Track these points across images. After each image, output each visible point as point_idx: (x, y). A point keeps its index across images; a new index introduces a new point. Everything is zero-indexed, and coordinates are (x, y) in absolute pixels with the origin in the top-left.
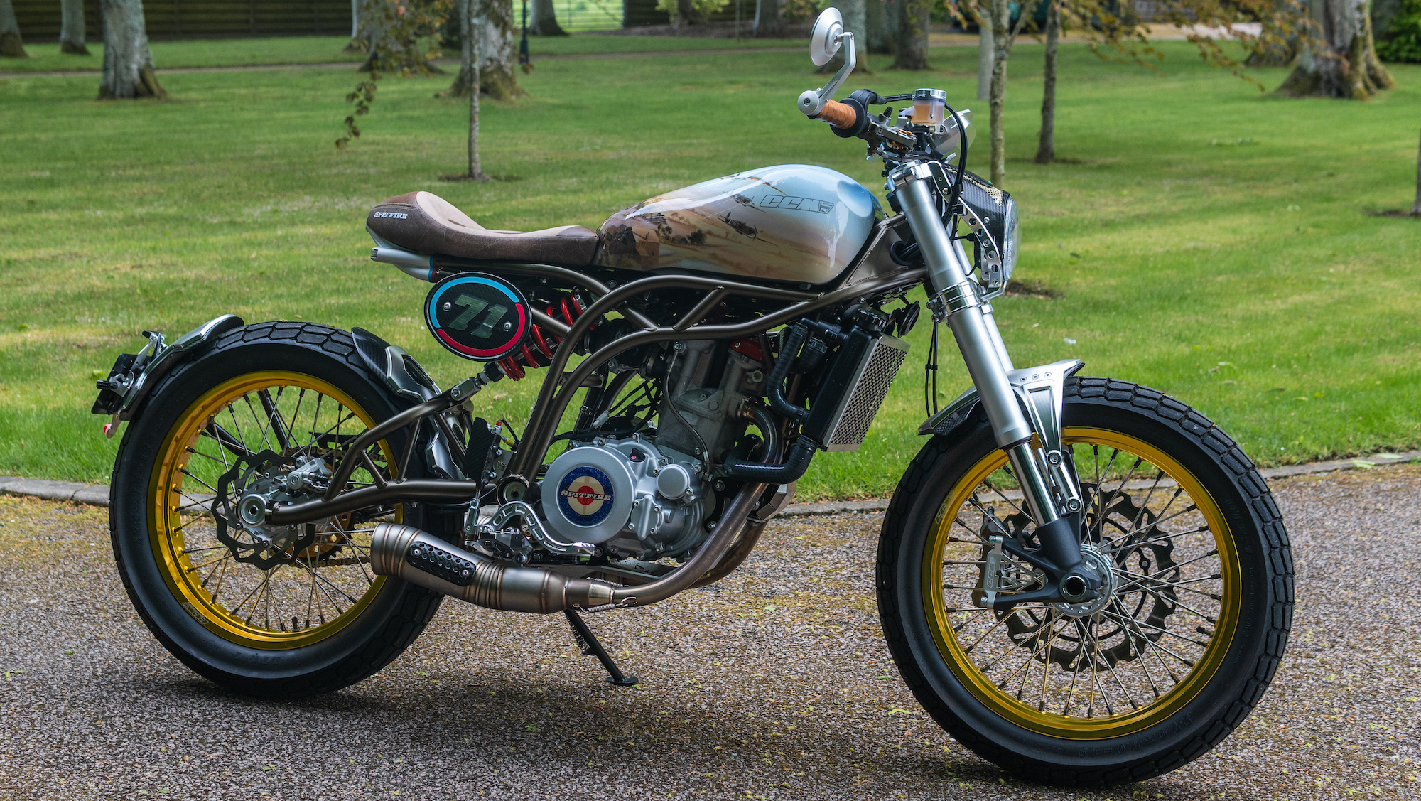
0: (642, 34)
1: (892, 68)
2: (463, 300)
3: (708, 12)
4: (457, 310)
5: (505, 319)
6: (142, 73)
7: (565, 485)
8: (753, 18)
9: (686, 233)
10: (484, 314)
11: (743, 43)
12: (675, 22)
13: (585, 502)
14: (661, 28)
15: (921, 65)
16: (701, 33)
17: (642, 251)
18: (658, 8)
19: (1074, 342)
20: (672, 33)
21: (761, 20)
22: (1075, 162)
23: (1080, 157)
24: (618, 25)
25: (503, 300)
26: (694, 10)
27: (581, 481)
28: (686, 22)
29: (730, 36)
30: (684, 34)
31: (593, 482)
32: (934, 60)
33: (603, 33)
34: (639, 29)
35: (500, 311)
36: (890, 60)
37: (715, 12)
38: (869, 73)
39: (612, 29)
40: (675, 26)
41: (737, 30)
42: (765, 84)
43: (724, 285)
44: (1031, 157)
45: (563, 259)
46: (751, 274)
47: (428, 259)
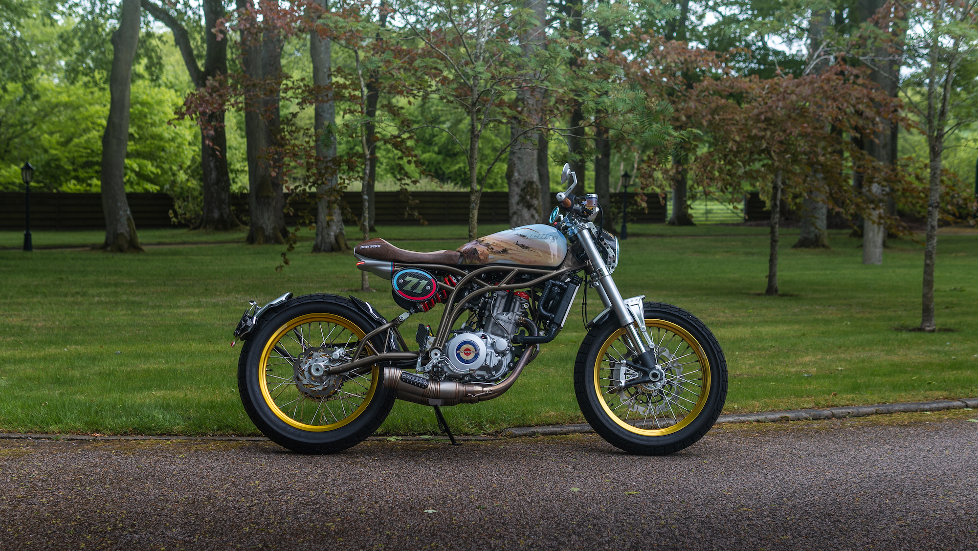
2: (408, 278)
4: (406, 283)
5: (427, 285)
6: (336, 237)
7: (459, 348)
9: (500, 250)
10: (418, 284)
13: (467, 354)
17: (482, 257)
22: (791, 295)
24: (741, 220)
25: (426, 278)
27: (465, 346)
28: (783, 218)
31: (470, 346)
35: (424, 282)
39: (735, 222)
43: (516, 269)
44: (764, 291)
45: (446, 262)
46: (528, 264)
47: (390, 263)
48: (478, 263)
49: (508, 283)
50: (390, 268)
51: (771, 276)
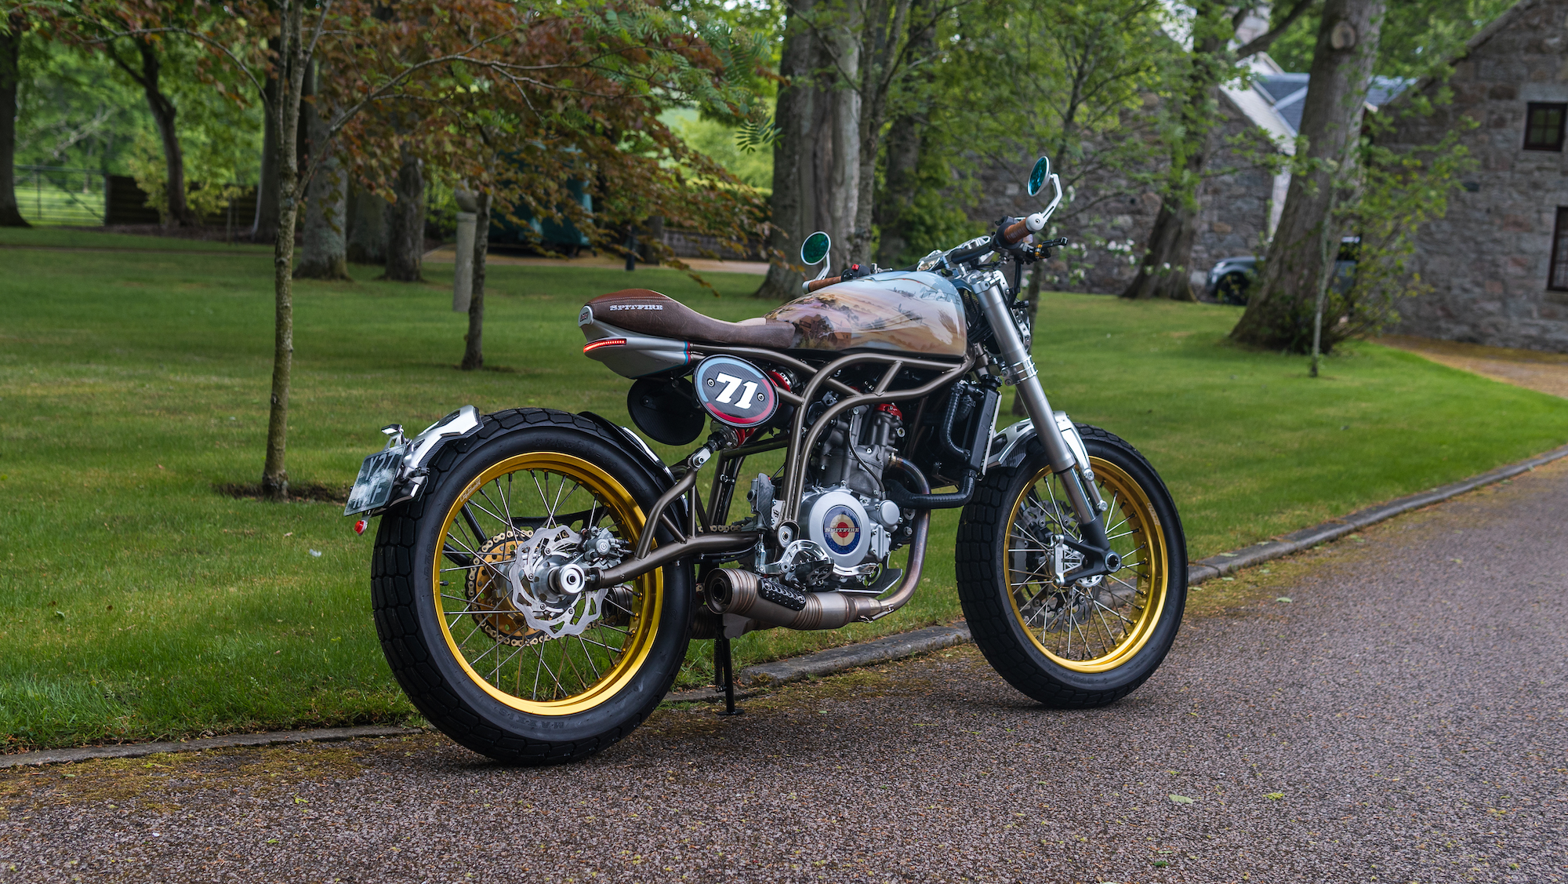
0: (124, 232)
1: (382, 278)
3: (204, 214)
4: (719, 387)
5: (757, 392)
7: (827, 523)
8: (252, 223)
10: (741, 389)
11: (233, 247)
12: (166, 221)
13: (842, 535)
14: (147, 227)
15: (414, 277)
16: (192, 235)
17: (839, 335)
18: (147, 205)
19: (320, 554)
20: (159, 233)
21: (260, 225)
22: (508, 371)
23: (514, 366)
24: (99, 221)
25: (752, 378)
26: (187, 210)
27: (838, 518)
28: (177, 222)
29: (224, 240)
30: (174, 234)
31: (846, 519)
32: (433, 273)
33: (80, 228)
34: (123, 227)
35: (752, 386)
36: (381, 270)
37: (212, 215)
38: (348, 280)
39: (91, 225)
40: (164, 227)
41: (228, 234)
42: (225, 285)
43: (899, 361)
44: (458, 363)
45: (774, 343)
46: (918, 350)
47: (683, 345)
48: (831, 347)
49: (889, 389)
50: (682, 356)
51: (473, 337)
